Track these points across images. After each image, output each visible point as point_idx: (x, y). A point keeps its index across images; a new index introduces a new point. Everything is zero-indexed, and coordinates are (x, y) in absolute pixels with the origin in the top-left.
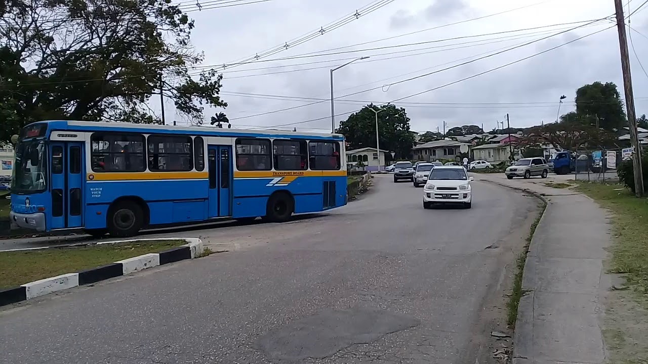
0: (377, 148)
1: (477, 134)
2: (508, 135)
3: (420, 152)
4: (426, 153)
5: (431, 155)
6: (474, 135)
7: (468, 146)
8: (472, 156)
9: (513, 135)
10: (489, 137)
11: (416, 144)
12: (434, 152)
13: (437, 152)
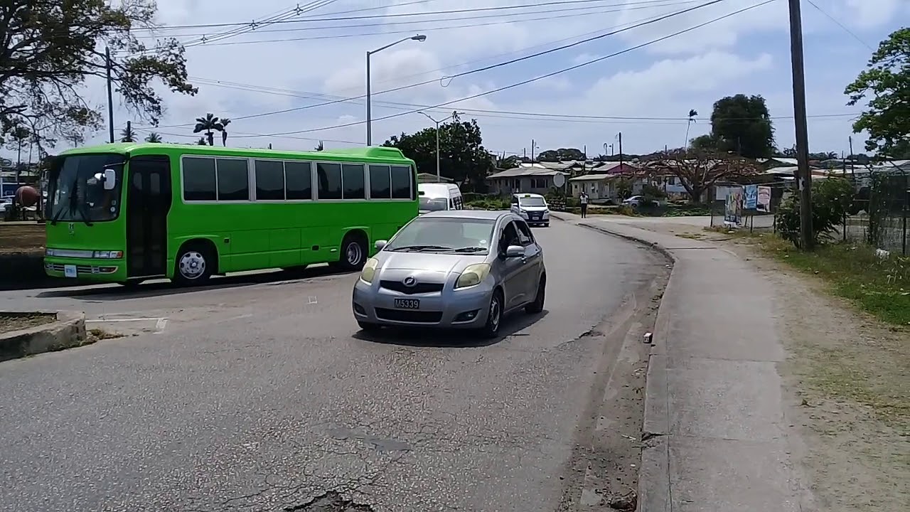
0: (436, 174)
1: (578, 160)
2: (619, 162)
3: (498, 182)
4: (507, 184)
5: (513, 187)
6: (573, 162)
7: (565, 176)
8: (569, 190)
9: (626, 163)
10: (594, 165)
11: (492, 170)
12: (518, 182)
13: (521, 182)
